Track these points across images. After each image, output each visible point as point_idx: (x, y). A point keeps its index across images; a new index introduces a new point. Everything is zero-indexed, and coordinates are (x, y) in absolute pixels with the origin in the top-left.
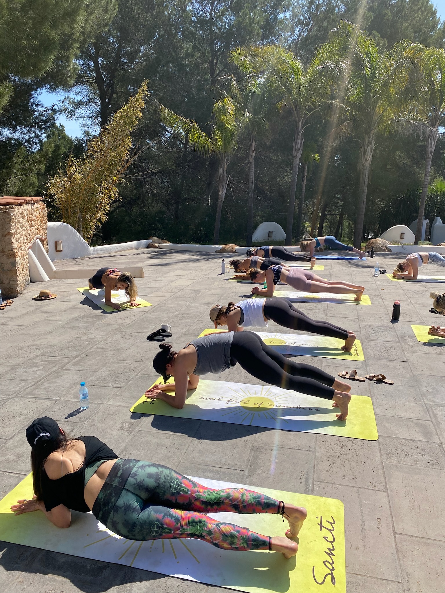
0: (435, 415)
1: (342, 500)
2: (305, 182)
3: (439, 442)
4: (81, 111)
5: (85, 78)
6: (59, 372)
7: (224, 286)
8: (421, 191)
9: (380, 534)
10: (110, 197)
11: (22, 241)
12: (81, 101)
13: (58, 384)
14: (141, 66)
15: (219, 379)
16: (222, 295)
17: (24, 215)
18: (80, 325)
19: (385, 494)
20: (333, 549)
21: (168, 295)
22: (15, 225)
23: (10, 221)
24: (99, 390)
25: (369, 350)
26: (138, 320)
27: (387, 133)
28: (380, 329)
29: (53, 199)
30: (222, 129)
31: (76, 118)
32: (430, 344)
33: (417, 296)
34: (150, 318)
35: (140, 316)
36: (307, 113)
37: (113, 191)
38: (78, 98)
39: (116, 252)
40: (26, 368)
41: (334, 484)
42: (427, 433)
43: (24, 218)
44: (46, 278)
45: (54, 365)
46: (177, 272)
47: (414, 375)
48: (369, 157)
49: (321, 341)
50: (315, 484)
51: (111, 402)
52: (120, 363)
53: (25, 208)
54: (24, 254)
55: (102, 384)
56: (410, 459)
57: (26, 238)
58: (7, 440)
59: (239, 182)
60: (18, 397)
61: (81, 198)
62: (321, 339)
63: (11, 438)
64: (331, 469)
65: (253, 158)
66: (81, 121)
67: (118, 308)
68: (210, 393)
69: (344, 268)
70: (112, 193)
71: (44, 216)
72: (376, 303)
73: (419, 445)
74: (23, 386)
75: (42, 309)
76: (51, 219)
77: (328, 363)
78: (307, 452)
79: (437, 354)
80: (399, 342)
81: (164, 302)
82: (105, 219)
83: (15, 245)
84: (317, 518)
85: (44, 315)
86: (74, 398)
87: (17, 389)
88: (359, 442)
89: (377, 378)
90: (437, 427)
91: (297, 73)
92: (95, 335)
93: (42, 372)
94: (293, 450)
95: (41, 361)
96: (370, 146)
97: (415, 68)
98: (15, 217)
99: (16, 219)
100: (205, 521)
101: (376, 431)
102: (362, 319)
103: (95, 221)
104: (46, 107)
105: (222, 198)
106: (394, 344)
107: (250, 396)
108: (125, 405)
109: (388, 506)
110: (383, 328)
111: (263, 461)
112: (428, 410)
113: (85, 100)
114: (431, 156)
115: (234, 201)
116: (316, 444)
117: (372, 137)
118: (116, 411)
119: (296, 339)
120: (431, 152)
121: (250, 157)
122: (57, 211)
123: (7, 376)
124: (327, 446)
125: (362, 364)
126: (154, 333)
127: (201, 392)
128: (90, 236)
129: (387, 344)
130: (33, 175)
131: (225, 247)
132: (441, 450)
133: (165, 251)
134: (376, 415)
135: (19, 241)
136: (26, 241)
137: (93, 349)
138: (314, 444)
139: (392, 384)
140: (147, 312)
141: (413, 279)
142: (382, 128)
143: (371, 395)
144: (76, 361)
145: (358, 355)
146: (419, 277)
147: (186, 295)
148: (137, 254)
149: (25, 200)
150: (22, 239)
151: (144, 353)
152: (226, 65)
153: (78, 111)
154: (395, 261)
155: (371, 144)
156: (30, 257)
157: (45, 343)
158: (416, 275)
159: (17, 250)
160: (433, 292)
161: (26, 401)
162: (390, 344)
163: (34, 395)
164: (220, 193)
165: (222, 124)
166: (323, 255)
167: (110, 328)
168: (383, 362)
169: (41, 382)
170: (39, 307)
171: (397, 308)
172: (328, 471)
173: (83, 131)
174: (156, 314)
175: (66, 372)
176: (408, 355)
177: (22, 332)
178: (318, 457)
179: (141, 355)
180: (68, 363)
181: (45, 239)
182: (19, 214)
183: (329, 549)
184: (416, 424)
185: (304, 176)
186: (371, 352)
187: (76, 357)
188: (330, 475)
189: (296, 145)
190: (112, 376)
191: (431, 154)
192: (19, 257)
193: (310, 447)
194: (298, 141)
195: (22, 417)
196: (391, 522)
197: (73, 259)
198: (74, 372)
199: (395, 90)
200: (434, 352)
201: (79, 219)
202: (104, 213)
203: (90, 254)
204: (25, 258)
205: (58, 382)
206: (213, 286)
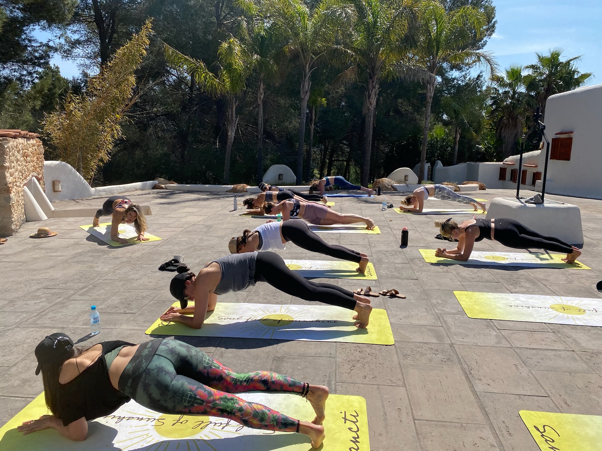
0: (445, 322)
1: (364, 396)
2: (313, 125)
3: (450, 343)
4: (78, 51)
5: (82, 17)
6: (64, 303)
7: (236, 221)
8: (422, 137)
9: (401, 421)
10: (113, 136)
11: (17, 176)
12: (78, 40)
13: (64, 314)
14: (144, 6)
15: (238, 301)
16: (236, 229)
17: (19, 149)
18: (85, 259)
19: (404, 389)
20: (358, 437)
21: (179, 230)
22: (9, 158)
23: (4, 153)
24: (111, 317)
25: (381, 271)
26: (148, 254)
27: (390, 78)
28: (391, 253)
29: (50, 137)
30: (229, 70)
31: (73, 58)
32: (438, 264)
33: (423, 226)
34: (160, 251)
35: (150, 250)
36: (313, 56)
37: (116, 130)
38: (76, 37)
39: (120, 193)
40: (27, 300)
41: (356, 383)
42: (439, 337)
43: (18, 152)
44: (44, 217)
45: (59, 296)
46: (187, 210)
47: (424, 290)
48: (374, 101)
49: (336, 265)
50: (338, 385)
51: (124, 327)
52: (132, 292)
53: (20, 142)
54: (19, 190)
55: (113, 311)
56: (425, 358)
57: (21, 174)
58: (10, 367)
59: (248, 125)
60: (19, 327)
61: (81, 136)
62: (336, 263)
63: (14, 365)
64: (352, 371)
65: (261, 100)
66: (80, 61)
67: (126, 243)
68: (228, 314)
69: (354, 204)
70: (115, 131)
71: (41, 154)
72: (385, 232)
73: (433, 347)
74: (25, 318)
75: (41, 246)
76: (47, 157)
77: (343, 283)
78: (329, 359)
79: (444, 272)
80: (409, 263)
81: (175, 237)
82: (107, 158)
83: (9, 179)
84: (341, 413)
85: (44, 251)
86: (83, 324)
87: (17, 320)
88: (378, 348)
89: (391, 293)
90: (447, 331)
91: (304, 17)
92: (102, 267)
93: (44, 304)
94: (314, 357)
95: (44, 294)
96: (374, 90)
97: (414, 16)
98: (9, 149)
99: (10, 152)
100: (237, 400)
101: (392, 337)
102: (373, 245)
103: (96, 161)
104: (41, 43)
105: (231, 138)
106: (405, 265)
107: (270, 314)
108: (139, 328)
109: (407, 398)
110: (393, 253)
111: (285, 368)
112: (439, 318)
113: (82, 39)
114: (430, 101)
115: (243, 144)
116: (336, 351)
117: (375, 82)
118: (131, 334)
119: (312, 264)
120: (431, 97)
121: (259, 100)
122: (54, 150)
123: (5, 309)
124: (346, 352)
125: (376, 282)
126: (166, 263)
127: (220, 313)
128: (91, 177)
129: (397, 266)
130: (27, 112)
131: (237, 187)
132: (452, 349)
133: (174, 191)
134: (391, 324)
135: (14, 176)
136: (21, 177)
137: (101, 281)
138: (334, 351)
139: (405, 298)
140: (157, 246)
141: (419, 212)
142: (385, 74)
143: (385, 307)
144: (83, 292)
145: (371, 276)
146: (424, 210)
147: (197, 230)
148: (142, 195)
149: (20, 133)
150: (17, 174)
151: (157, 282)
152: (232, 9)
153: (75, 51)
154: (401, 198)
155: (374, 88)
156: (25, 195)
157: (48, 277)
158: (421, 207)
159: (11, 185)
160: (437, 221)
161: (29, 330)
162: (400, 266)
163: (38, 324)
164: (229, 134)
165: (230, 65)
166: (333, 194)
167: (118, 261)
168: (394, 281)
169: (45, 312)
170: (38, 244)
171: (405, 234)
172: (350, 373)
173: (81, 71)
174: (167, 247)
175: (73, 302)
176: (418, 274)
177: (19, 268)
178: (339, 362)
179: (154, 284)
180: (74, 294)
181: (41, 178)
182: (14, 147)
183: (354, 437)
184: (429, 330)
185: (312, 120)
186: (383, 272)
187: (83, 288)
188: (352, 376)
189: (303, 88)
190: (122, 303)
191: (430, 98)
192: (14, 192)
193: (330, 354)
194: (305, 83)
195: (25, 346)
196: (410, 410)
197: (73, 200)
198: (82, 302)
199: (395, 38)
200: (441, 270)
201: (79, 159)
202: (106, 152)
203: (91, 195)
204: (20, 194)
205: (64, 311)
206: (226, 221)
